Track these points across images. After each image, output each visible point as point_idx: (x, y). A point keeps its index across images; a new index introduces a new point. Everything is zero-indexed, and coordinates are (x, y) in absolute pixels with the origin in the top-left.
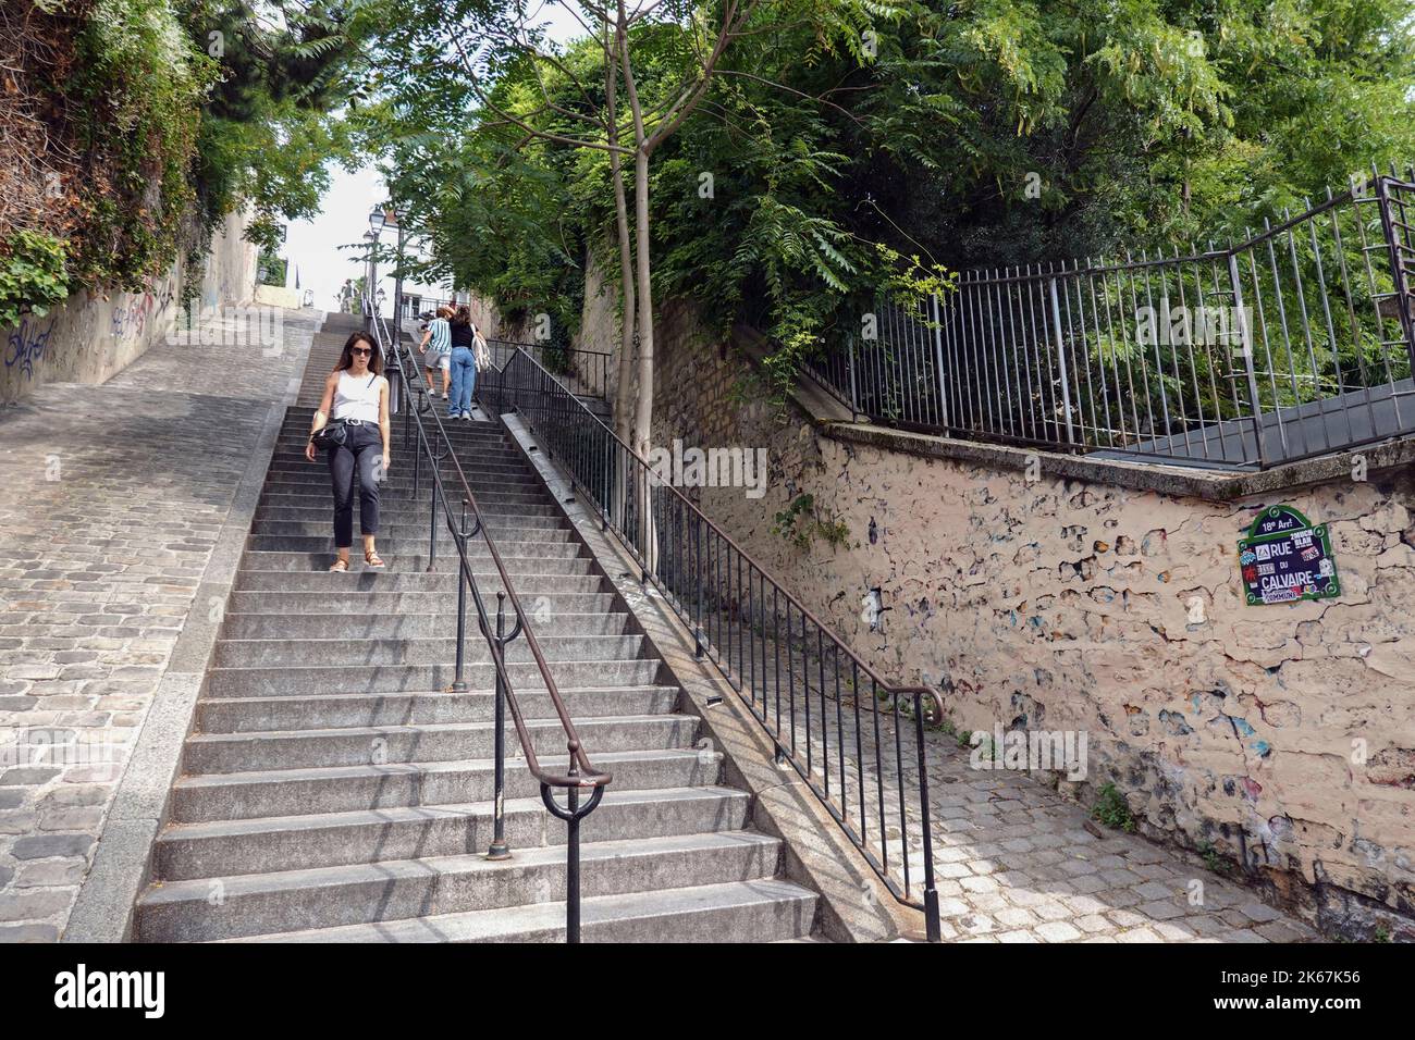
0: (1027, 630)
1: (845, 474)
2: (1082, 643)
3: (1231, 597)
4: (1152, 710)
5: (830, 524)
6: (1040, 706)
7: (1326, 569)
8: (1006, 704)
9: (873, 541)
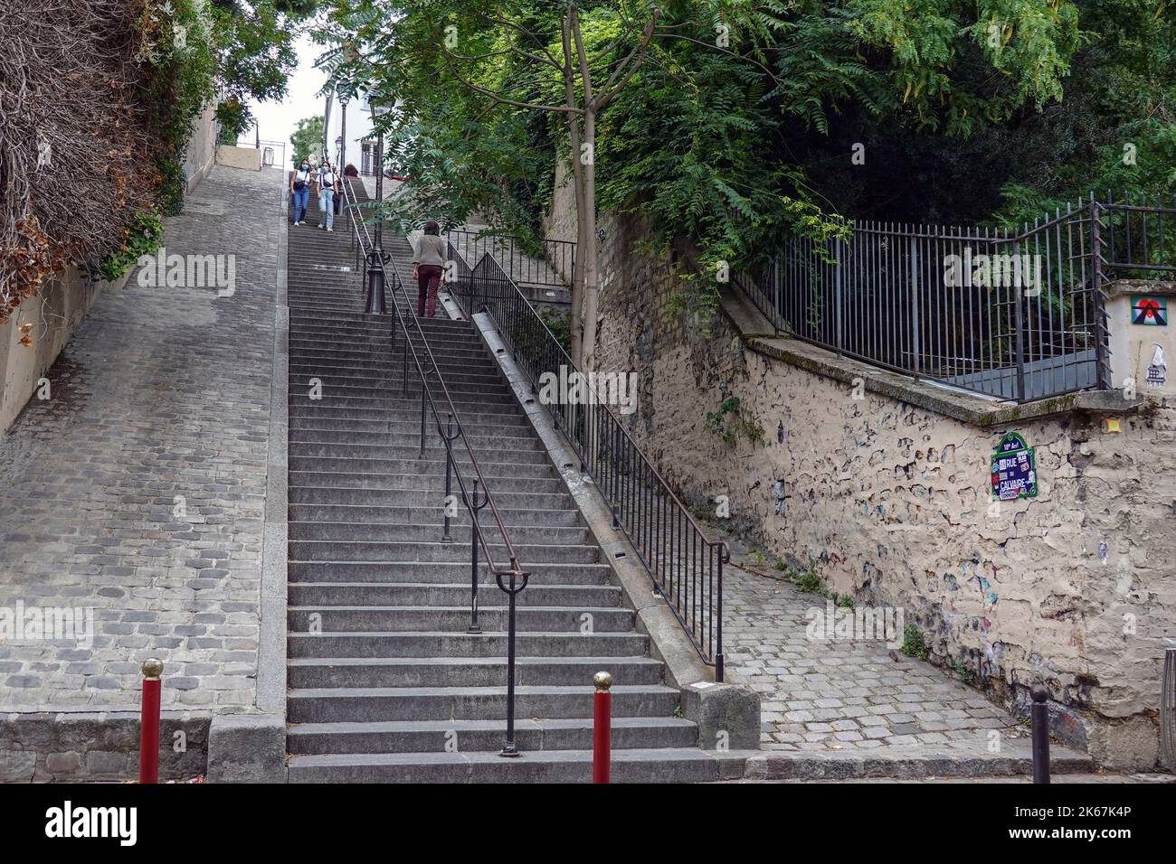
0: (874, 516)
1: (763, 382)
2: (906, 526)
3: (985, 495)
4: (940, 574)
5: (751, 424)
6: (880, 572)
7: (1031, 479)
8: (860, 571)
9: (780, 441)
